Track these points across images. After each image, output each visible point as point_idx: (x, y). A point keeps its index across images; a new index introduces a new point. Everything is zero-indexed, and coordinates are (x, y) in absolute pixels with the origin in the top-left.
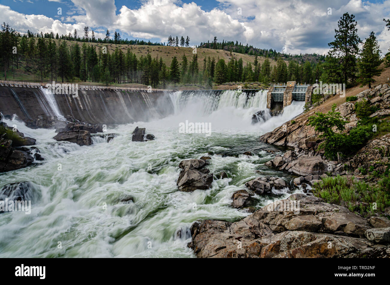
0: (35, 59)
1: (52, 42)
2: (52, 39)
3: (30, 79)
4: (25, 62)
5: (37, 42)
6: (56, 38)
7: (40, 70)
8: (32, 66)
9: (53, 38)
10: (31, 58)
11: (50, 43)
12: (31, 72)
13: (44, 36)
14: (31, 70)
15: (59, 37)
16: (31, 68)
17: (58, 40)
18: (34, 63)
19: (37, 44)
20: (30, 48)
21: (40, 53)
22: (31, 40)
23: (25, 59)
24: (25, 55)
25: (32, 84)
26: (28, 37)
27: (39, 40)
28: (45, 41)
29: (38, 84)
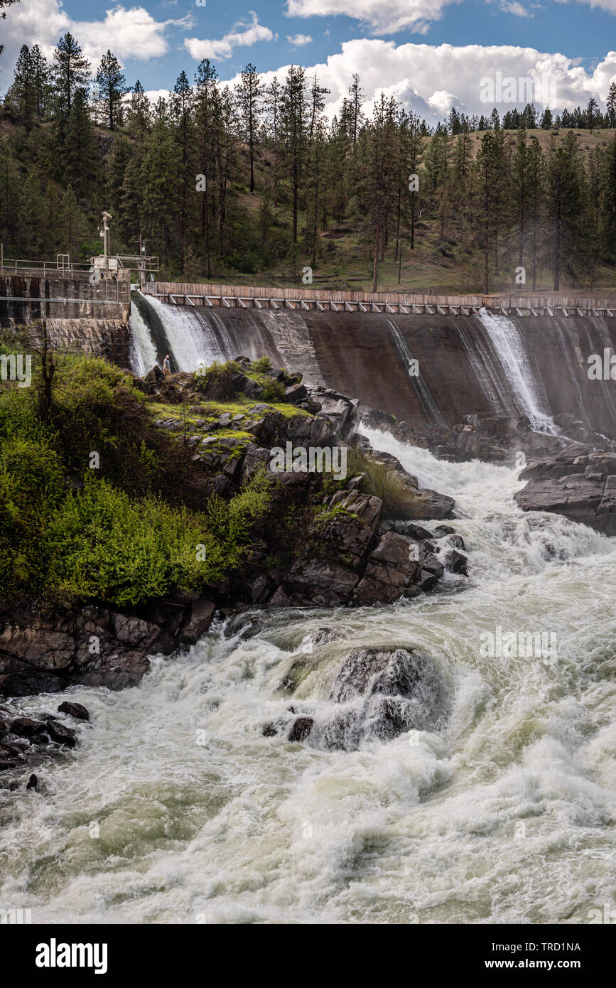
0: (467, 210)
1: (529, 143)
2: (529, 132)
3: (449, 283)
4: (435, 223)
5: (477, 147)
6: (543, 126)
7: (482, 247)
8: (458, 235)
9: (533, 126)
10: (455, 208)
11: (522, 148)
12: (452, 256)
13: (501, 122)
14: (455, 251)
15: (554, 120)
16: (454, 244)
17: (550, 132)
18: (465, 223)
19: (478, 157)
20: (453, 175)
21: (486, 188)
22: (459, 144)
23: (437, 213)
24: (436, 197)
25: (455, 301)
26: (450, 132)
27: (487, 139)
28: (506, 140)
29: (473, 300)
